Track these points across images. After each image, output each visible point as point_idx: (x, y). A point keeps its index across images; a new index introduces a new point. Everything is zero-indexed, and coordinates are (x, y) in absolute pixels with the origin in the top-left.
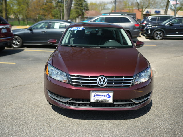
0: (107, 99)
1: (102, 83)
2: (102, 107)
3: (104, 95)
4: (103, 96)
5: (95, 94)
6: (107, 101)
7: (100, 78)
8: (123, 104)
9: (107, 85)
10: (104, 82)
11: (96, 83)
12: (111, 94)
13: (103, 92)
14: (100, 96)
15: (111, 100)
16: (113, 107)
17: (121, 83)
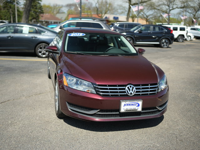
0: (137, 108)
1: (131, 91)
2: (129, 116)
3: (134, 103)
4: (132, 105)
5: (125, 104)
6: (136, 110)
7: (129, 86)
8: (149, 112)
9: (136, 93)
10: (132, 90)
11: (125, 91)
12: (140, 103)
13: (133, 101)
14: (129, 105)
15: (140, 109)
16: (140, 115)
17: (148, 91)
